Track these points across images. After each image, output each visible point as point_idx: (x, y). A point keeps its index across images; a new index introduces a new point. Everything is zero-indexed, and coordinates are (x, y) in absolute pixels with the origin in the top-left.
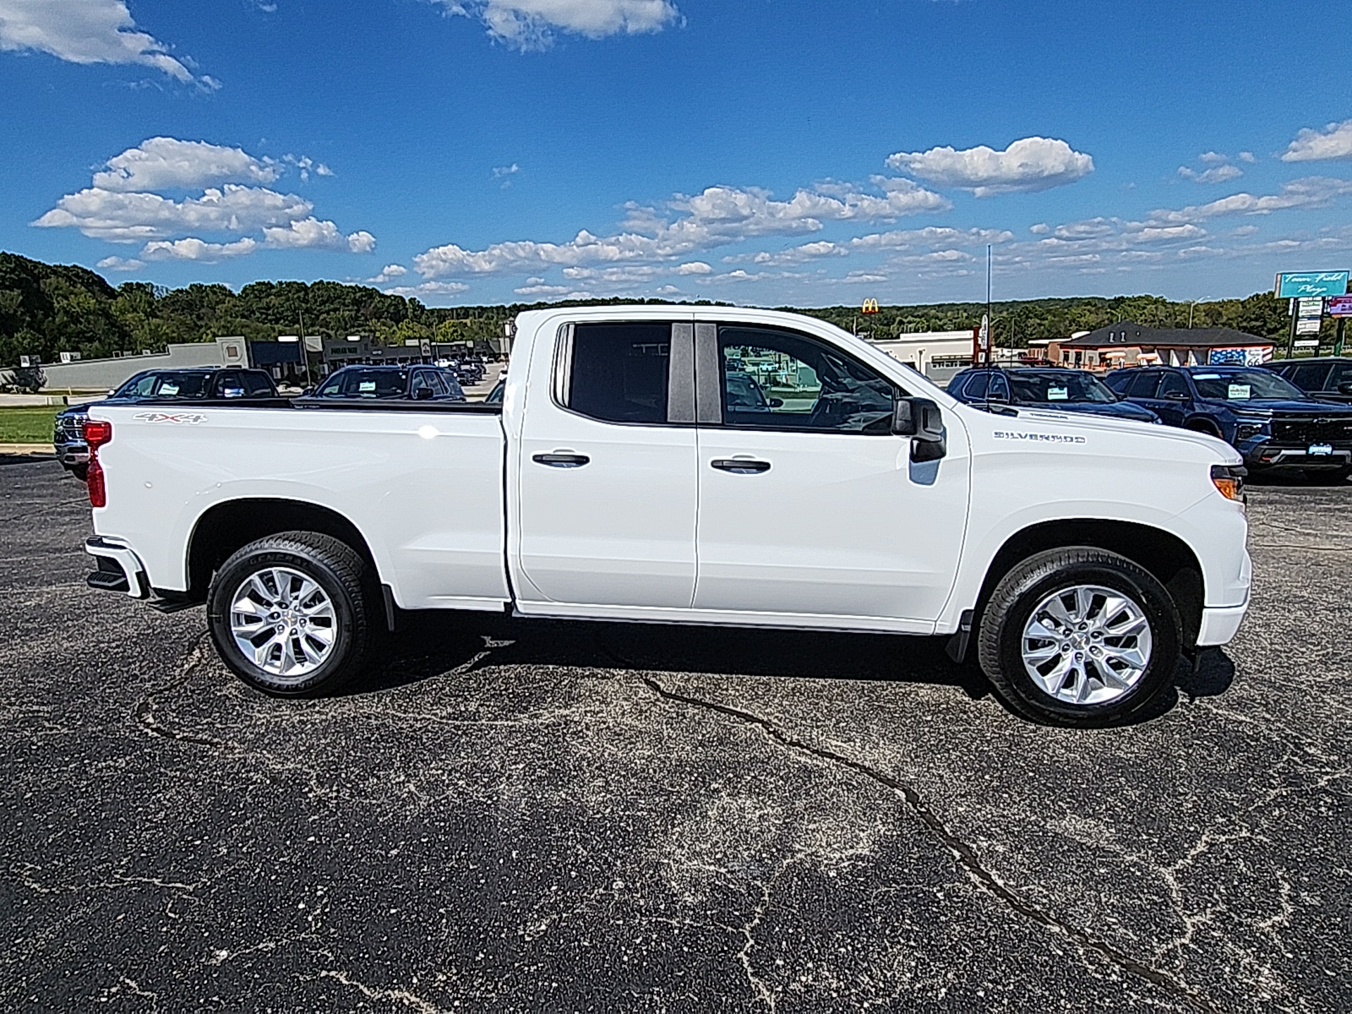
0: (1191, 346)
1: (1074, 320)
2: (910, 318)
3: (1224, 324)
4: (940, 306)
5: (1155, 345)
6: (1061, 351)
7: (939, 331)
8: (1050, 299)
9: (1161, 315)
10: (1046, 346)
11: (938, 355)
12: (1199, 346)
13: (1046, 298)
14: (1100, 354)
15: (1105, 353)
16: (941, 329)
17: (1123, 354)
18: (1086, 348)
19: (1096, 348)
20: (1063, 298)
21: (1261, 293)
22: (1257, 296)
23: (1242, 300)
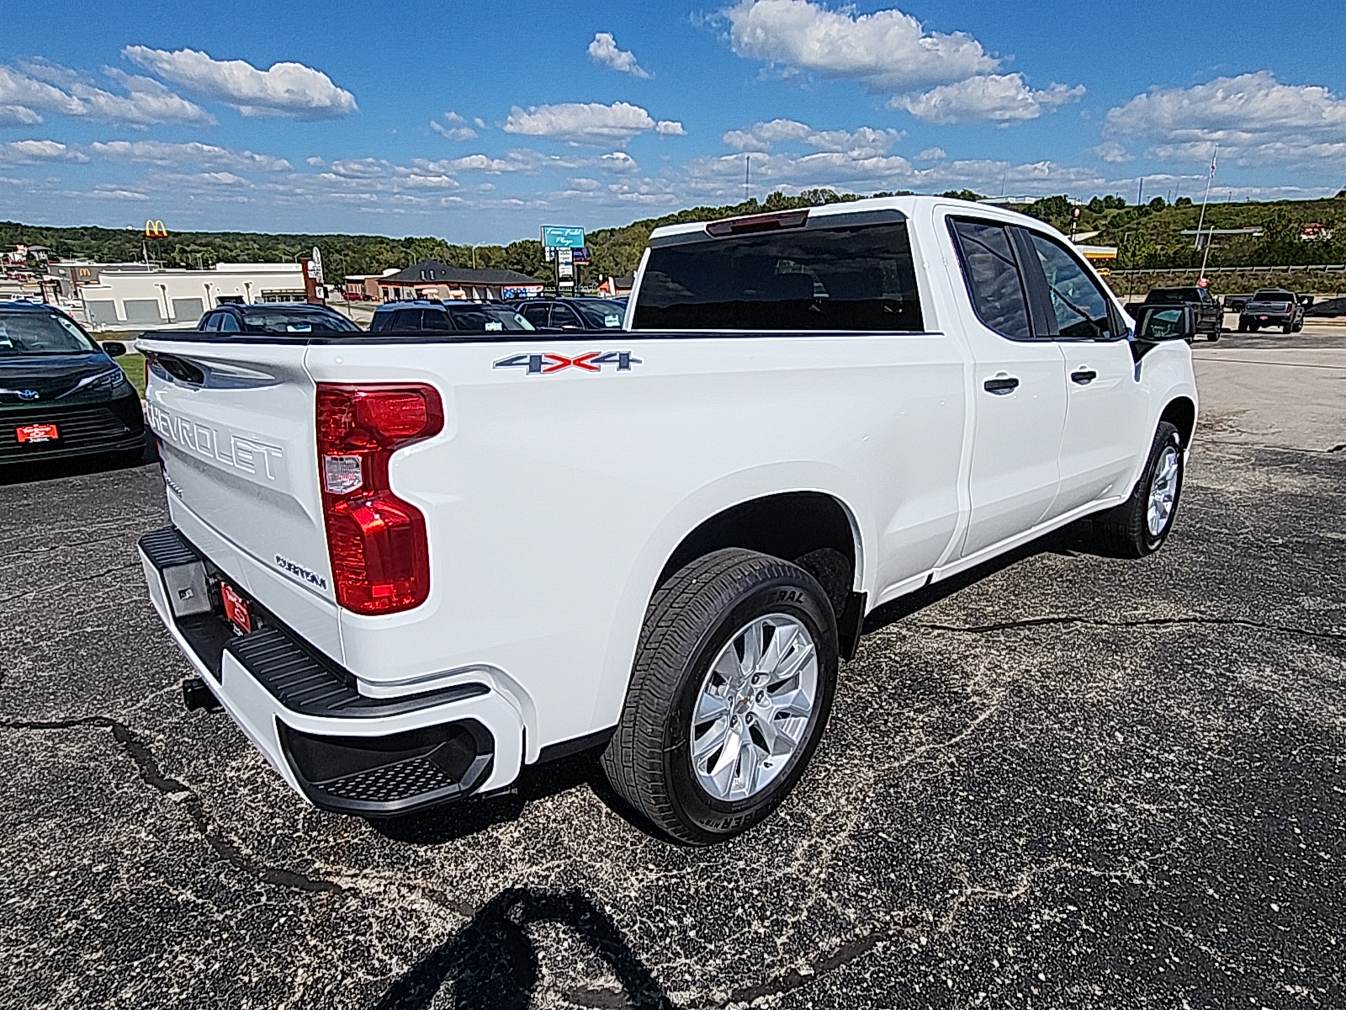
0: (488, 285)
1: (374, 258)
2: (193, 247)
3: (493, 267)
4: (224, 234)
5: (459, 283)
6: (380, 287)
7: (233, 262)
8: (339, 235)
9: (447, 256)
10: (362, 282)
11: (268, 288)
12: (494, 285)
13: (336, 234)
14: (417, 290)
15: (421, 290)
16: (234, 260)
17: (436, 291)
18: (402, 284)
19: (411, 285)
20: (352, 235)
21: (517, 242)
22: (515, 244)
23: (505, 246)
